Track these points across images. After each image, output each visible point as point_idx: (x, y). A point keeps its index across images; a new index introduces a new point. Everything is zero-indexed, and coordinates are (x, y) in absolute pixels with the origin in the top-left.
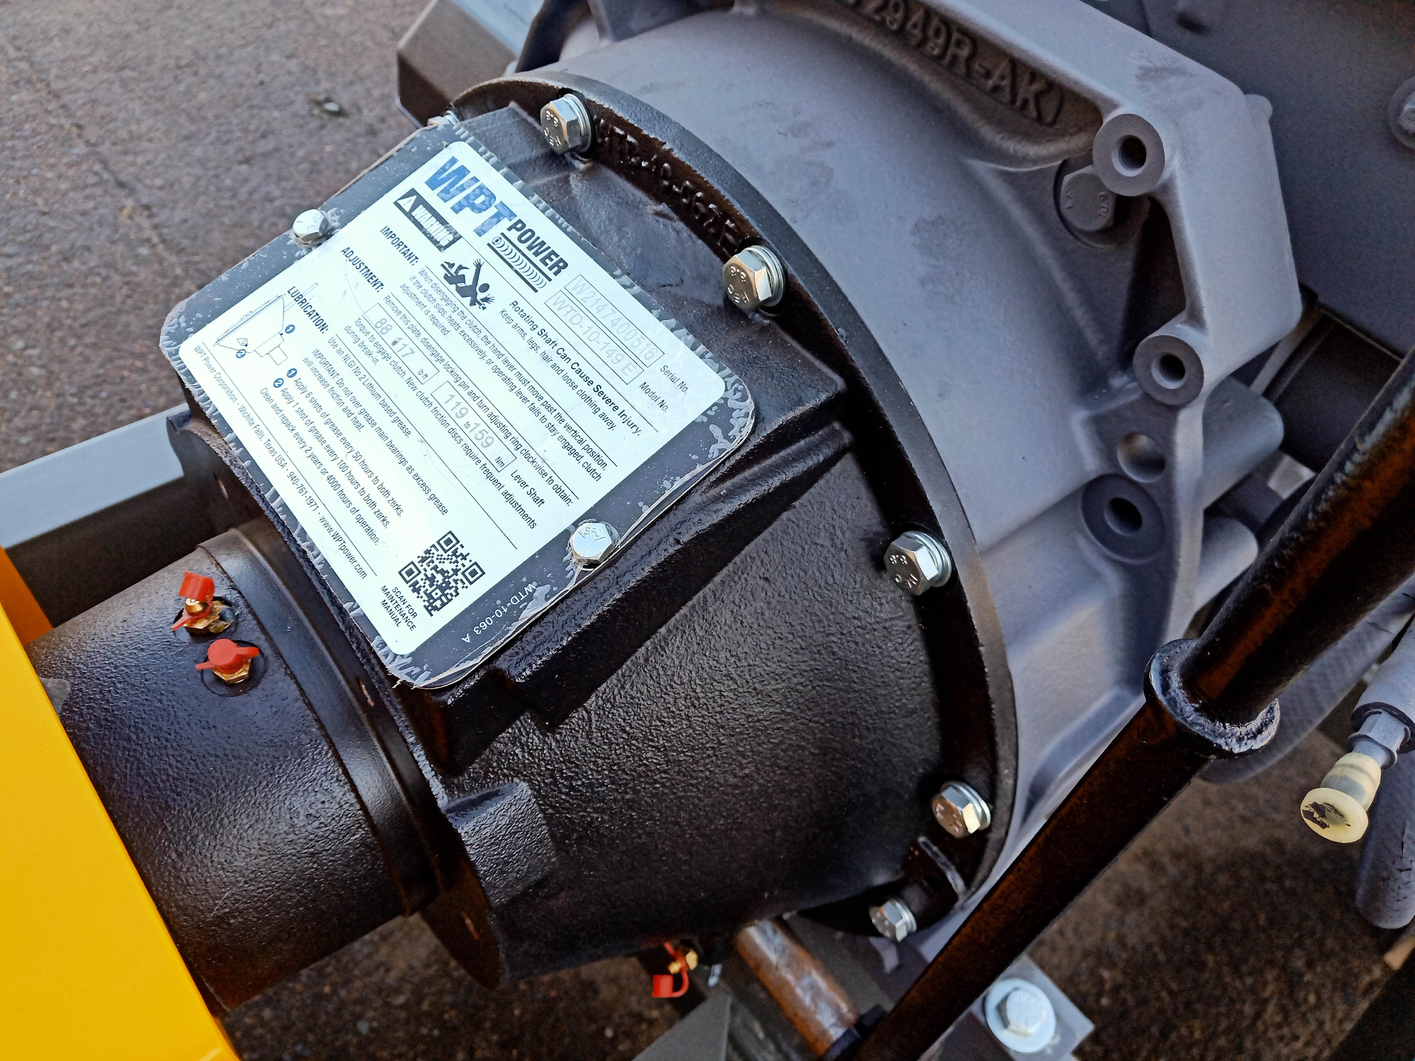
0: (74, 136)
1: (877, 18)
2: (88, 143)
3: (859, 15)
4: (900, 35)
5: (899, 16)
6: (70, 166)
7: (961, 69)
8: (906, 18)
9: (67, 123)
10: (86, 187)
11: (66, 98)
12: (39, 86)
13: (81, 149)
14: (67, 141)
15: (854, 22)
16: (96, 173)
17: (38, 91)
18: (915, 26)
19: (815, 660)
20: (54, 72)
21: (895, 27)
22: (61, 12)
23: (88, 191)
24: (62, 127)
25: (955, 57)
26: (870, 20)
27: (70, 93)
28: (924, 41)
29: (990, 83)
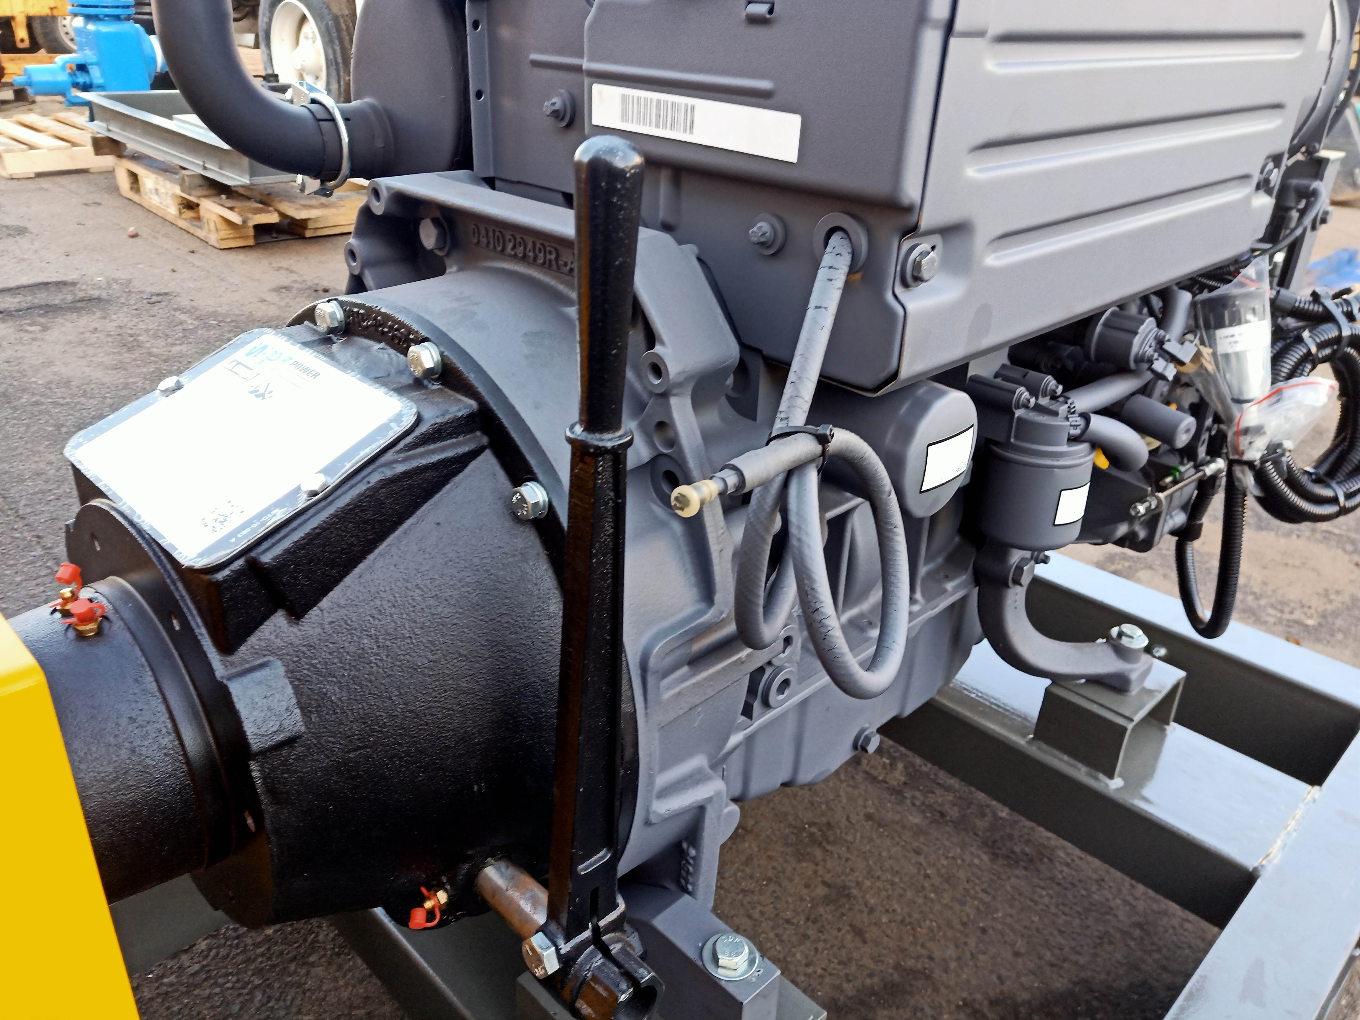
0: (34, 543)
1: (513, 253)
2: (44, 547)
3: (505, 255)
4: (524, 258)
5: (522, 248)
6: (26, 564)
7: (554, 267)
8: (525, 248)
9: (28, 536)
10: (39, 577)
11: (32, 518)
12: (9, 512)
13: (39, 551)
14: (28, 547)
15: (505, 260)
16: (48, 567)
17: (8, 516)
18: (530, 251)
19: (475, 575)
20: (23, 502)
21: (521, 255)
22: (36, 462)
23: (39, 581)
24: (24, 539)
25: (550, 260)
26: (510, 256)
27: (35, 515)
28: (535, 258)
29: (568, 268)
